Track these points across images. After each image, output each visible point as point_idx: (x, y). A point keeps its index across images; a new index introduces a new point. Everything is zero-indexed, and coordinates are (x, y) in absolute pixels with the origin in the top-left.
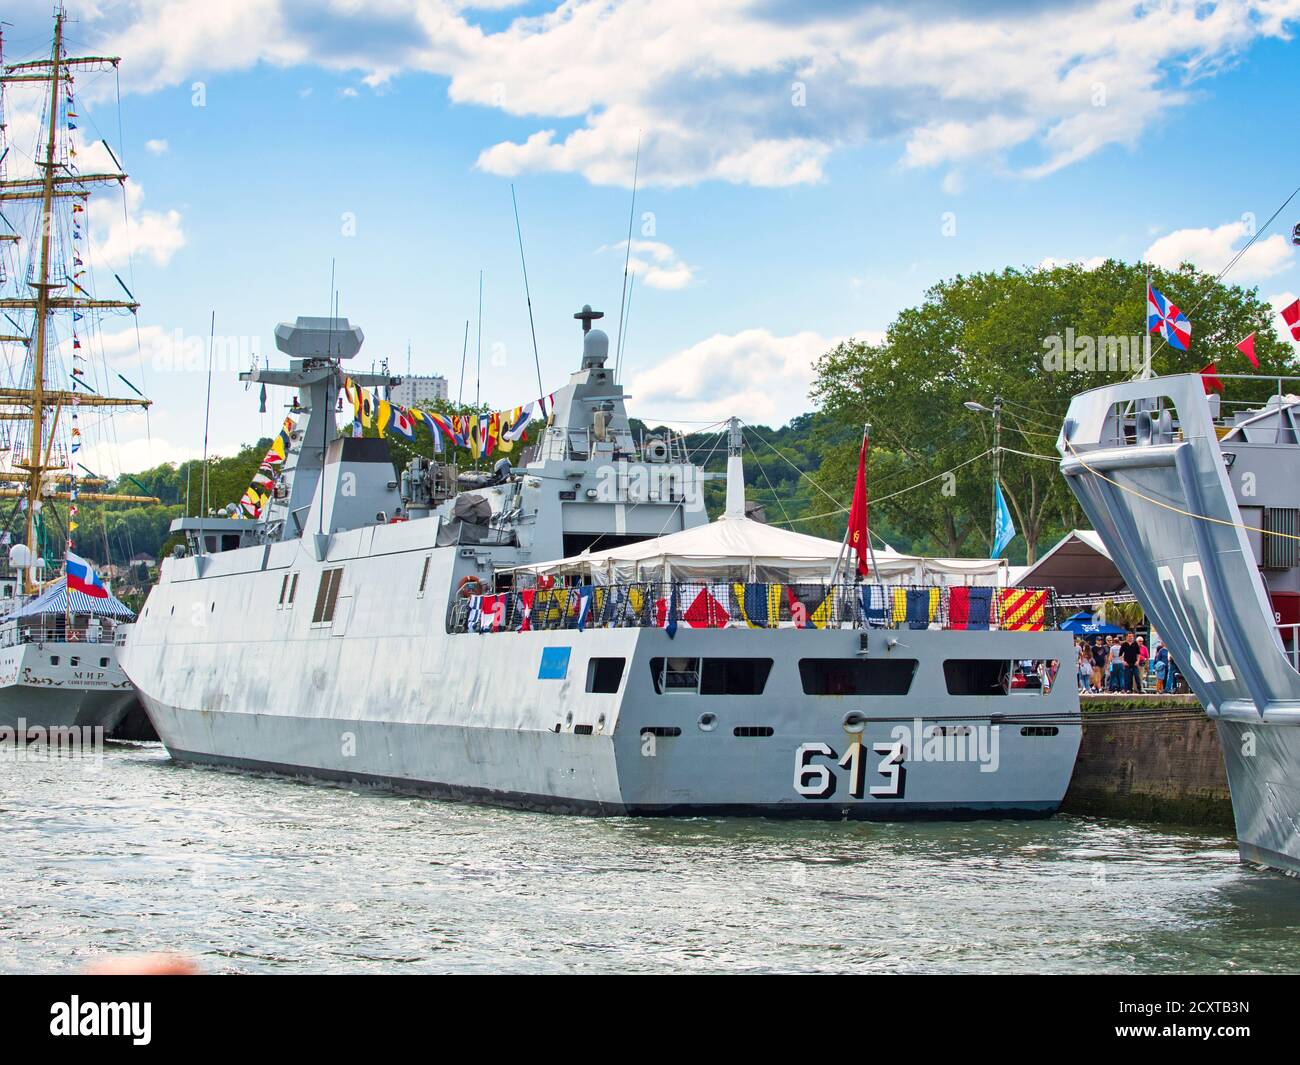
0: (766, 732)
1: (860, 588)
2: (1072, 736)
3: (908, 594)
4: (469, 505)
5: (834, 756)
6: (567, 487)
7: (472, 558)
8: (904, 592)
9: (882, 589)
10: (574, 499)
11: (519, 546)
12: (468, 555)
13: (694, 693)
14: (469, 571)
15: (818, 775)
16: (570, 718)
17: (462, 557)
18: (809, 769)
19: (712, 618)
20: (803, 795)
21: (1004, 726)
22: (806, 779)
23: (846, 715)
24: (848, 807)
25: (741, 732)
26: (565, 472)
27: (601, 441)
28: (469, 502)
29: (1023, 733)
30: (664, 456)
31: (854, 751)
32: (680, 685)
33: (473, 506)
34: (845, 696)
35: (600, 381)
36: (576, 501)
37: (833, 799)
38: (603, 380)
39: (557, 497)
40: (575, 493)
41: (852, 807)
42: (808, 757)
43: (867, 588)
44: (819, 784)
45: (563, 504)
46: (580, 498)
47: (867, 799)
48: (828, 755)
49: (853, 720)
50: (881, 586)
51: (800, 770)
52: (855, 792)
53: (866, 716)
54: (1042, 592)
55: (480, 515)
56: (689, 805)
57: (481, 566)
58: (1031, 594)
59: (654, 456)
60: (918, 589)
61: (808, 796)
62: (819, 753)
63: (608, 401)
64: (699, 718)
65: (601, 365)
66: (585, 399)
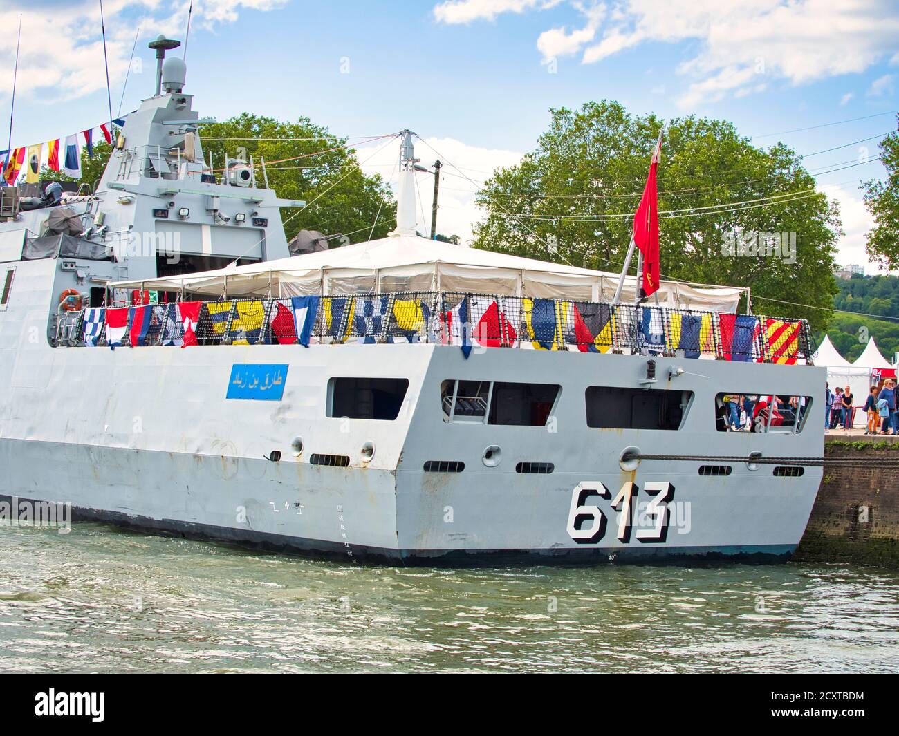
0: (546, 468)
1: (641, 310)
2: (814, 476)
3: (684, 319)
4: (64, 218)
5: (607, 496)
6: (160, 204)
7: (73, 271)
8: (681, 317)
9: (662, 313)
10: (167, 217)
11: (116, 261)
12: (69, 267)
13: (480, 423)
14: (69, 283)
15: (591, 517)
16: (299, 446)
17: (62, 269)
18: (584, 510)
19: (505, 335)
20: (574, 539)
21: (760, 465)
22: (580, 521)
23: (623, 451)
24: (614, 553)
25: (523, 468)
26: (158, 190)
27: (190, 161)
28: (63, 215)
29: (775, 474)
30: (249, 181)
31: (626, 490)
32: (468, 413)
33: (67, 220)
34: (624, 430)
35: (180, 105)
36: (169, 219)
37: (601, 544)
38: (184, 105)
39: (151, 214)
40: (167, 211)
41: (618, 552)
42: (584, 496)
43: (647, 310)
44: (589, 528)
45: (156, 221)
46: (172, 217)
47: (634, 543)
48: (602, 495)
49: (628, 457)
50: (661, 309)
51: (575, 511)
52: (622, 537)
53: (642, 453)
54: (797, 323)
55: (72, 229)
56: (464, 550)
57: (80, 279)
58: (788, 326)
59: (240, 180)
60: (693, 314)
61: (579, 541)
62: (594, 492)
63: (191, 124)
64: (484, 453)
65: (180, 91)
66: (165, 122)
